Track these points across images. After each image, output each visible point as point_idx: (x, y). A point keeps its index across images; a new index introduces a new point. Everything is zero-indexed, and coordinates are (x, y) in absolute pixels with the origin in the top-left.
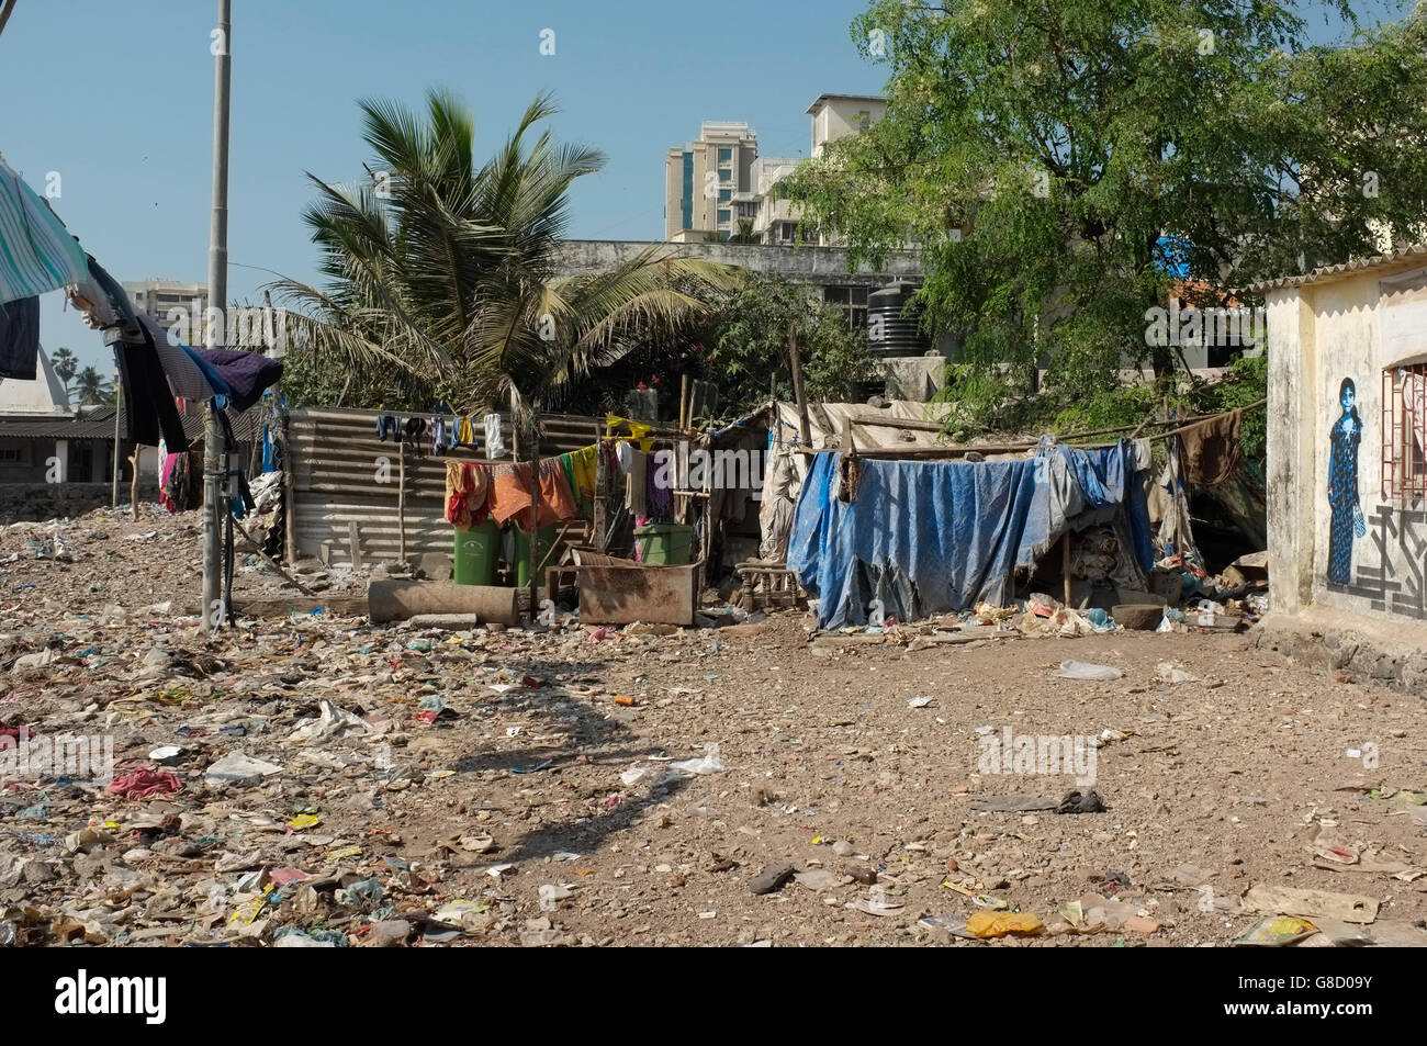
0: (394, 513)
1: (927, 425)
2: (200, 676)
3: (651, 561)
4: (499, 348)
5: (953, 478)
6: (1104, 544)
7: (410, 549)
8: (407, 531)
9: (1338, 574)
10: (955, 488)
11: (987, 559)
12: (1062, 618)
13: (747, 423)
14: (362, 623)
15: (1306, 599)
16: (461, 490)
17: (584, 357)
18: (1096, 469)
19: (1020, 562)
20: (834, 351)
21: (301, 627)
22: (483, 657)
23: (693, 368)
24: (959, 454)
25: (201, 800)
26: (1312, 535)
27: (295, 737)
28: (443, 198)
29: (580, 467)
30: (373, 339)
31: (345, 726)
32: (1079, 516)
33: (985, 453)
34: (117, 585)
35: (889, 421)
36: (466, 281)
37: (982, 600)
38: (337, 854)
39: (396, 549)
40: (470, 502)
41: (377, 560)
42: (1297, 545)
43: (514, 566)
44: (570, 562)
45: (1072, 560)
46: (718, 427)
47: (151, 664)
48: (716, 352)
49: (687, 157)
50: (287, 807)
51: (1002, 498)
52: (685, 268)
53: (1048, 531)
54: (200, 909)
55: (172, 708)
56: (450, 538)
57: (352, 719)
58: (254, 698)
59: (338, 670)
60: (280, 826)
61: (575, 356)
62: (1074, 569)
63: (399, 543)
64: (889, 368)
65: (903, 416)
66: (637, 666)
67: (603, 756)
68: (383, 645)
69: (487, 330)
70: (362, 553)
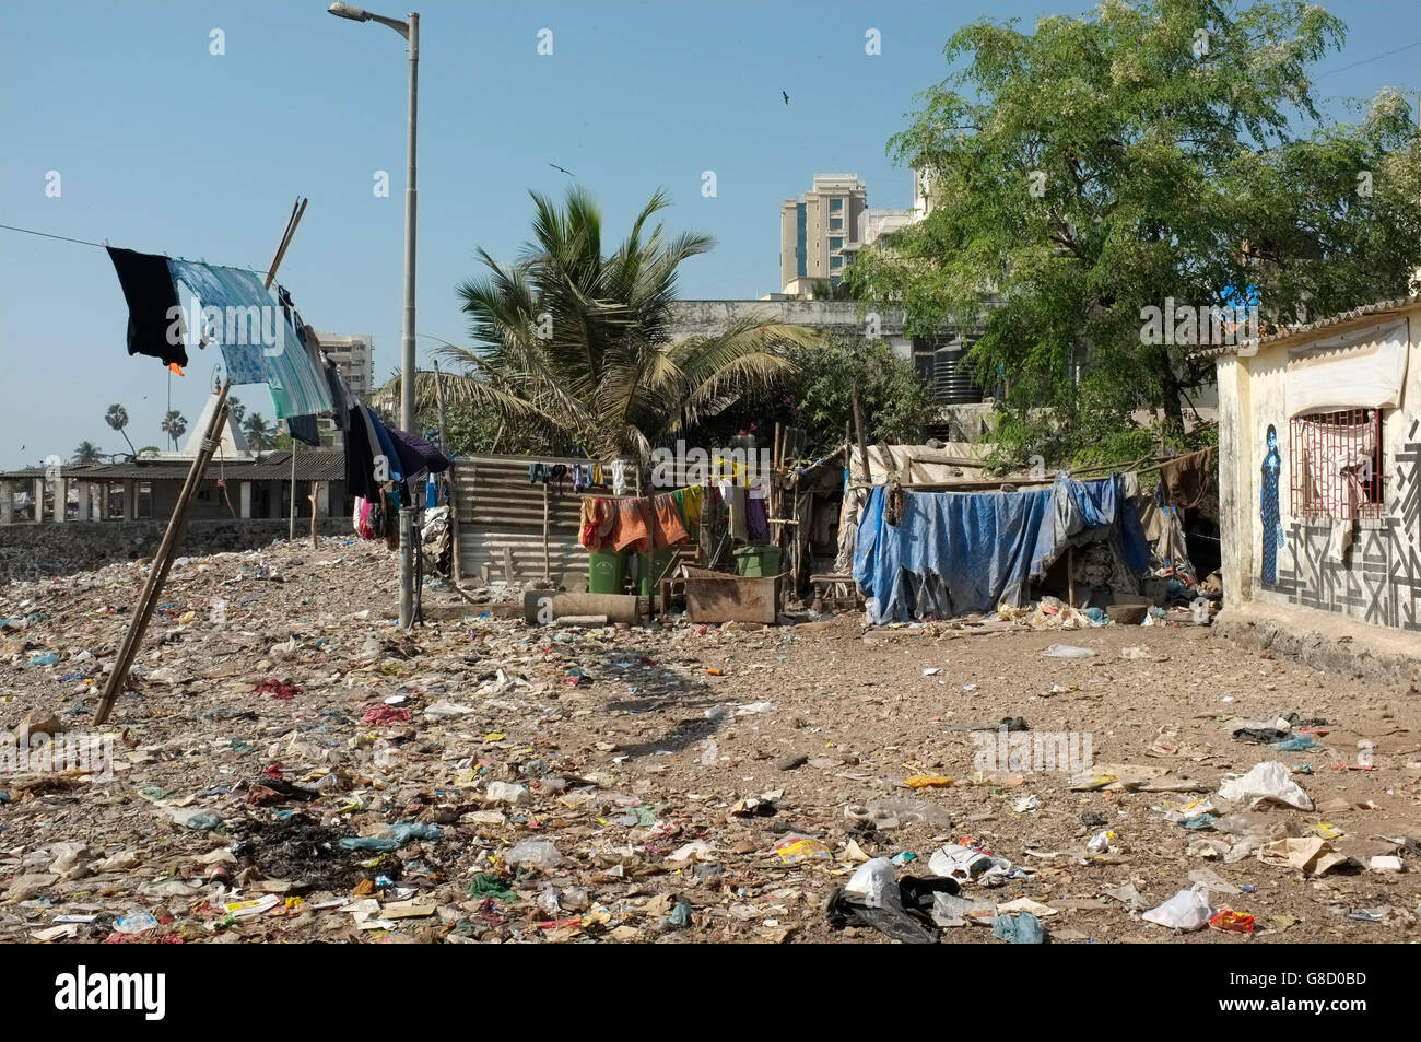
0: (541, 540)
1: (973, 462)
2: (405, 658)
3: (749, 574)
4: (624, 402)
5: (978, 505)
6: (1101, 557)
7: (554, 569)
8: (551, 554)
9: (1268, 579)
10: (980, 513)
11: (1005, 570)
12: (1066, 615)
13: (828, 462)
14: (519, 623)
15: (1247, 596)
16: (593, 520)
17: (694, 409)
18: (1093, 498)
19: (1033, 572)
20: (903, 401)
21: (473, 626)
22: (612, 646)
23: (786, 417)
24: (996, 486)
25: (425, 726)
26: (1251, 547)
27: (480, 692)
28: (576, 284)
29: (689, 500)
30: (520, 395)
31: (514, 686)
32: (1079, 535)
33: (1018, 485)
34: (321, 599)
35: (942, 459)
36: (597, 347)
37: (1003, 602)
38: (517, 753)
39: (542, 569)
40: (600, 529)
41: (527, 579)
42: (1239, 554)
43: (638, 583)
44: (681, 575)
45: (1075, 571)
46: (805, 466)
47: (369, 650)
48: (804, 403)
49: (801, 208)
50: (482, 729)
51: (1018, 520)
52: (778, 333)
53: (1053, 547)
54: (437, 777)
55: (391, 677)
56: (586, 560)
57: (519, 681)
58: (447, 671)
59: (505, 655)
60: (479, 739)
61: (687, 409)
62: (1078, 577)
63: (545, 564)
64: (952, 414)
65: (954, 455)
66: (727, 651)
67: (695, 703)
68: (536, 638)
69: (613, 387)
70: (514, 573)
